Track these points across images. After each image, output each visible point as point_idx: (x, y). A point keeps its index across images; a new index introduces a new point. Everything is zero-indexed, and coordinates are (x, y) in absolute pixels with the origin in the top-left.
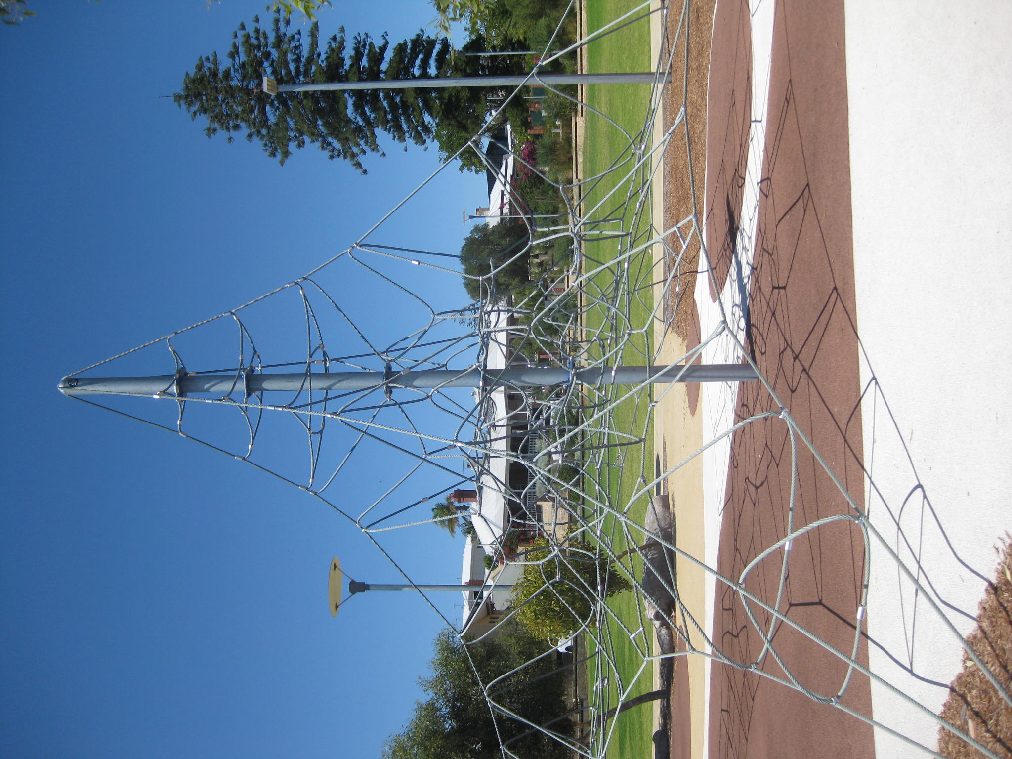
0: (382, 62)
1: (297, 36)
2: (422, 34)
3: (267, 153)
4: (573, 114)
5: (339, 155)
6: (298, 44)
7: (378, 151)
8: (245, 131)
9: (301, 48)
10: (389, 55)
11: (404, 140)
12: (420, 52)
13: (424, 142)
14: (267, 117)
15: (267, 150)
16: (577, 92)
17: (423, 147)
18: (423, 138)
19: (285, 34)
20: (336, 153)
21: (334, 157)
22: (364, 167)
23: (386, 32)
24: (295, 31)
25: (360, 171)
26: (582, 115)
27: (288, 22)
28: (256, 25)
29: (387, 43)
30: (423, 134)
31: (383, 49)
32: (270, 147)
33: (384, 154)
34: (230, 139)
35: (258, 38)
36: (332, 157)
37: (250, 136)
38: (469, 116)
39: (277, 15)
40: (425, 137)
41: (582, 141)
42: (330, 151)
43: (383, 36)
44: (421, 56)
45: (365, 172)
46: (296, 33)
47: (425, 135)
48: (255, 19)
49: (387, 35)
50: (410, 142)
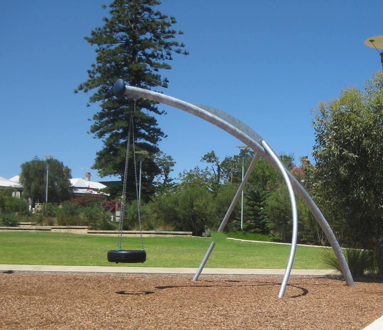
0: (148, 109)
1: (169, 57)
2: (164, 136)
3: (94, 30)
4: (90, 227)
5: (90, 76)
6: (164, 57)
7: (90, 102)
8: (110, 17)
9: (162, 59)
10: (152, 114)
11: (94, 119)
12: (150, 133)
13: (93, 131)
14: (118, 32)
15: (97, 30)
16: (103, 230)
17: (89, 131)
18: (96, 131)
19: (170, 49)
20: (92, 75)
21: (89, 73)
22: (79, 92)
23: (166, 113)
24: (172, 56)
25: (77, 89)
26: (88, 233)
27: (178, 52)
28: (178, 32)
29: (160, 114)
30: (99, 131)
31: (155, 110)
32: (98, 32)
33: (88, 106)
34: (105, 6)
35: (169, 32)
36: (89, 72)
37: (106, 20)
38: (107, 162)
39: (180, 44)
40: (96, 133)
41: (73, 233)
42: (93, 71)
43: (164, 112)
44: (147, 133)
45: (76, 92)
46: (170, 57)
47: (97, 133)
48: (181, 32)
49: (165, 114)
50: (93, 123)
